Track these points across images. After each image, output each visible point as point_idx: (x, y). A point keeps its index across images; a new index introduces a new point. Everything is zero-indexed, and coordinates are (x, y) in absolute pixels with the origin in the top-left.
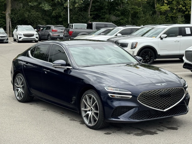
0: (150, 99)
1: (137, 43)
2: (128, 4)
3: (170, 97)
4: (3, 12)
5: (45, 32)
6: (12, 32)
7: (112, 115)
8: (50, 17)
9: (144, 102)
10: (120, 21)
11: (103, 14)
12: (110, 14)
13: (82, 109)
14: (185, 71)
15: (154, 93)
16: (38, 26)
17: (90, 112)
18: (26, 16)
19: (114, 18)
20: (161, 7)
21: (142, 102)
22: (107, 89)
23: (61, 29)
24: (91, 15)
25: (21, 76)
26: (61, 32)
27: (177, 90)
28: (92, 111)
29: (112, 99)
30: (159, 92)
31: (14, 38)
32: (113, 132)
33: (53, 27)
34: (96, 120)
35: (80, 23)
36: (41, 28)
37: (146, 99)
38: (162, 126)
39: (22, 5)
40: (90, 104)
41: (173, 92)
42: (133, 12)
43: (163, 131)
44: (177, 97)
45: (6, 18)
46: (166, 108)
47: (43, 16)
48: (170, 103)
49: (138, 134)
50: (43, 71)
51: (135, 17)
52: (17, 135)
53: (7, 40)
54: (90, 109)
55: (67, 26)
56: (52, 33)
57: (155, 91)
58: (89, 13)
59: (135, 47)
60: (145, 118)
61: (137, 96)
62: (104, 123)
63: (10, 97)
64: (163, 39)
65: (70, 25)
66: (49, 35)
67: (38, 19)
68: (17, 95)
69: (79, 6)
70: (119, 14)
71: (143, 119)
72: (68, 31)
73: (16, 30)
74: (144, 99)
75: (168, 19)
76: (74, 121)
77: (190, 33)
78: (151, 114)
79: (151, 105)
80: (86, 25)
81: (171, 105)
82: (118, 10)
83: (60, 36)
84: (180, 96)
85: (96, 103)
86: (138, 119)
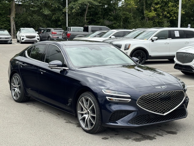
0: (150, 103)
1: (130, 45)
2: (120, 10)
3: (171, 100)
4: (8, 16)
5: (46, 34)
6: (16, 34)
7: (110, 119)
8: (51, 21)
9: (144, 105)
10: (112, 25)
11: (98, 19)
12: (104, 18)
13: (78, 112)
14: (175, 72)
15: (154, 97)
16: (40, 29)
17: (87, 115)
18: (29, 20)
19: (107, 22)
20: (149, 13)
21: (141, 106)
22: (105, 92)
23: (60, 32)
24: (87, 19)
25: (17, 76)
26: (60, 35)
27: (177, 93)
28: (88, 114)
29: (110, 103)
30: (159, 96)
31: (17, 40)
32: (111, 137)
33: (53, 30)
34: (93, 124)
35: (77, 26)
36: (42, 31)
37: (146, 102)
38: (161, 130)
39: (25, 9)
40: (87, 107)
41: (173, 95)
42: (124, 17)
43: (162, 136)
44: (177, 100)
45: (11, 21)
46: (166, 111)
47: (44, 20)
48: (170, 107)
49: (137, 139)
50: (39, 71)
51: (126, 21)
52: (9, 140)
53: (11, 41)
54: (87, 112)
55: (66, 29)
56: (52, 35)
57: (155, 94)
58: (85, 18)
59: (128, 49)
60: (144, 123)
61: (136, 99)
62: (101, 127)
63: (7, 96)
64: (154, 41)
65: (68, 28)
66: (49, 37)
67: (39, 23)
68: (13, 95)
69: (76, 12)
70: (112, 19)
71: (142, 124)
72: (66, 34)
73: (19, 32)
74: (144, 103)
75: (155, 24)
76: (70, 124)
77: (179, 36)
78: (150, 118)
79: (151, 109)
80: (82, 28)
81: (171, 108)
82: (111, 15)
83: (59, 38)
84: (180, 99)
85: (93, 106)
86: (137, 124)
